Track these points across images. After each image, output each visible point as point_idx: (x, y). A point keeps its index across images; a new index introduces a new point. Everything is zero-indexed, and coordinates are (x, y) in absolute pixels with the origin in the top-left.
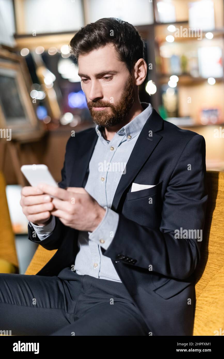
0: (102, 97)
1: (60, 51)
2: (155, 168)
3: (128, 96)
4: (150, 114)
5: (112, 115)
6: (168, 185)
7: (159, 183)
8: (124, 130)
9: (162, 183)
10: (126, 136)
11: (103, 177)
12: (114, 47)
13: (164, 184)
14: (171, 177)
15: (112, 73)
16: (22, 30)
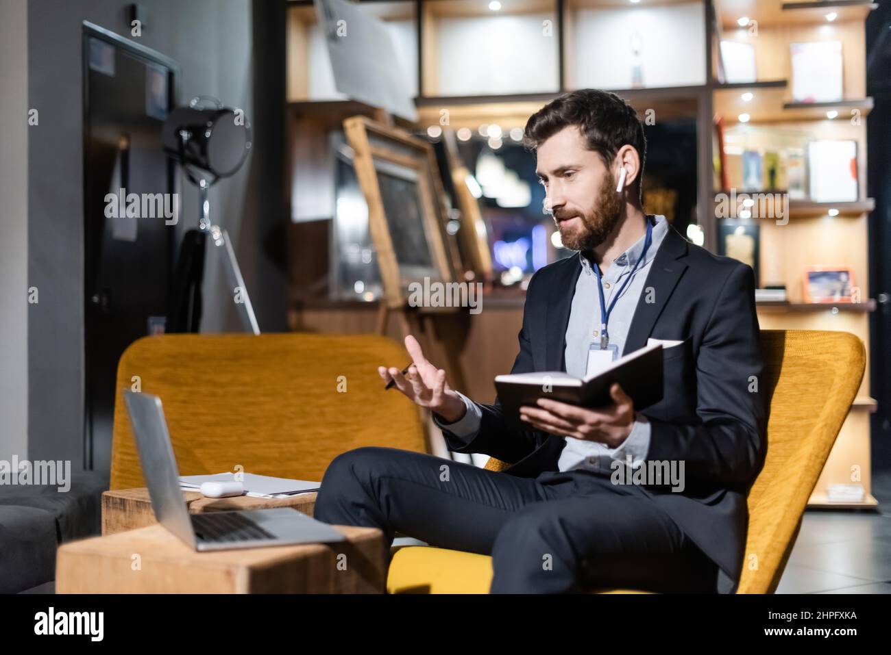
0: (564, 205)
1: (478, 133)
2: (681, 316)
3: (606, 203)
4: (664, 231)
5: (584, 232)
6: (701, 343)
7: (689, 337)
8: (625, 256)
9: (692, 338)
10: (628, 266)
11: (596, 330)
12: (577, 130)
13: (696, 340)
14: (707, 328)
15: (575, 168)
16: (430, 91)
